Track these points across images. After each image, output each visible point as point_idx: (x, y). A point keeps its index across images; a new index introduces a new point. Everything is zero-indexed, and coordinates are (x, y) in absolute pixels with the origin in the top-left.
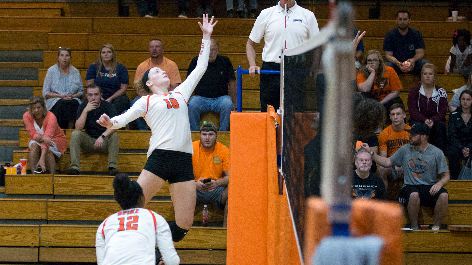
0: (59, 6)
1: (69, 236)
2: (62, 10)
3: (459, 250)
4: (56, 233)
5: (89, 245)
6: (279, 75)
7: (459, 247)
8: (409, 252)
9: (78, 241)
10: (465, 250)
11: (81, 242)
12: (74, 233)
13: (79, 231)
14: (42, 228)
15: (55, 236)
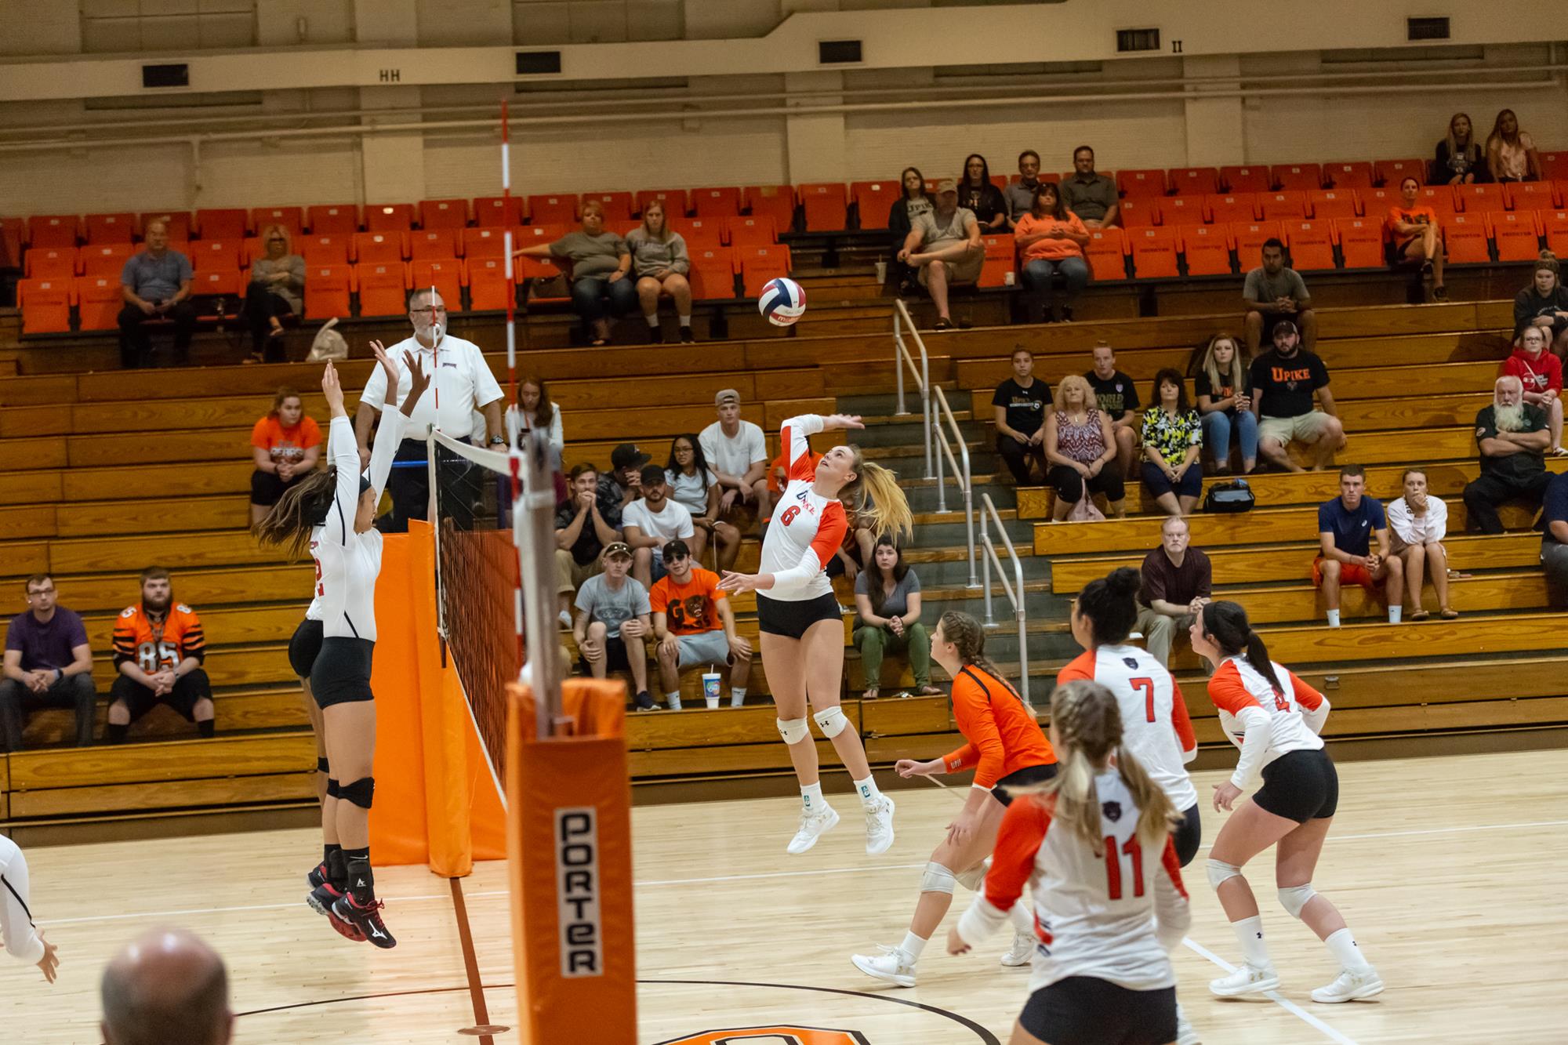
0: (13, 356)
1: (63, 769)
2: (17, 362)
3: (736, 741)
4: (37, 765)
5: (97, 782)
6: (426, 468)
7: (737, 735)
8: (654, 750)
9: (78, 777)
10: (747, 739)
11: (84, 777)
12: (66, 764)
13: (76, 758)
14: (12, 760)
15: (36, 771)
